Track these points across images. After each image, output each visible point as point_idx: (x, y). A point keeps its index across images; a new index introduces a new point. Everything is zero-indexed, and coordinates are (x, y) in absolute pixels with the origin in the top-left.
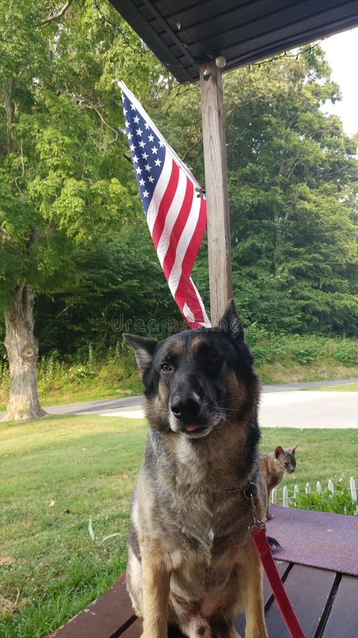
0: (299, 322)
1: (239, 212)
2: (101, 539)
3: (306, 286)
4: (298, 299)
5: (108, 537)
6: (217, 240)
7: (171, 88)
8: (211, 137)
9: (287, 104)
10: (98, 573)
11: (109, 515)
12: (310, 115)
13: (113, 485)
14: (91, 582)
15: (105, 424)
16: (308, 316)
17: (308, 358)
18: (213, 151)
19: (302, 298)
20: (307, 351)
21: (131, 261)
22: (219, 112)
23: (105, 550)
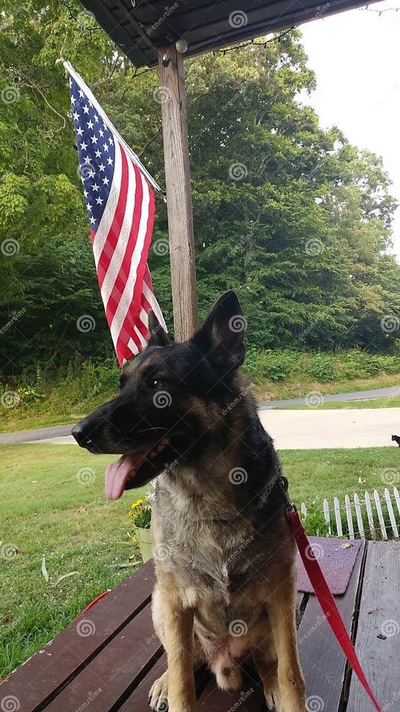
0: (271, 335)
1: (206, 213)
2: (56, 578)
3: (278, 297)
4: (270, 311)
5: (64, 577)
6: (179, 247)
7: (127, 68)
8: (172, 133)
9: (259, 92)
10: (54, 616)
11: (64, 553)
12: (282, 107)
13: (69, 519)
14: (45, 625)
15: (58, 453)
16: (281, 330)
17: (279, 375)
18: (174, 148)
19: (275, 310)
20: (279, 367)
21: (84, 268)
22: (181, 105)
23: (61, 591)
